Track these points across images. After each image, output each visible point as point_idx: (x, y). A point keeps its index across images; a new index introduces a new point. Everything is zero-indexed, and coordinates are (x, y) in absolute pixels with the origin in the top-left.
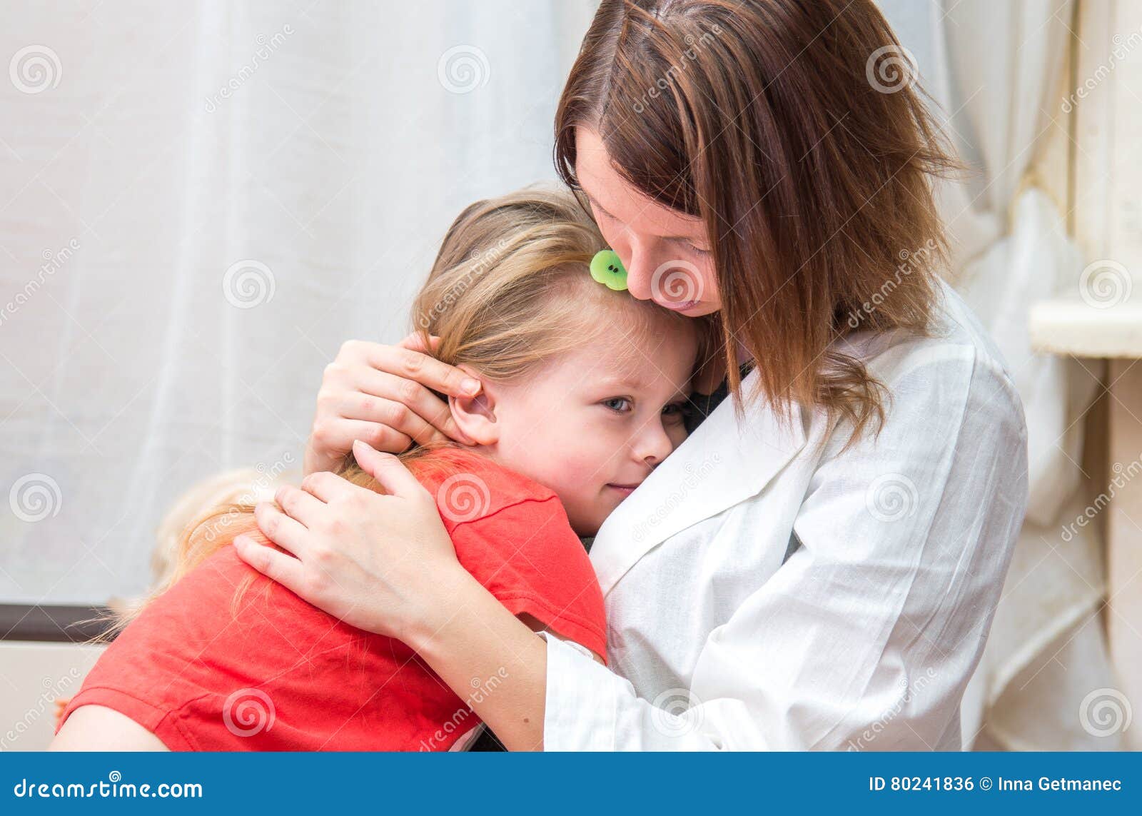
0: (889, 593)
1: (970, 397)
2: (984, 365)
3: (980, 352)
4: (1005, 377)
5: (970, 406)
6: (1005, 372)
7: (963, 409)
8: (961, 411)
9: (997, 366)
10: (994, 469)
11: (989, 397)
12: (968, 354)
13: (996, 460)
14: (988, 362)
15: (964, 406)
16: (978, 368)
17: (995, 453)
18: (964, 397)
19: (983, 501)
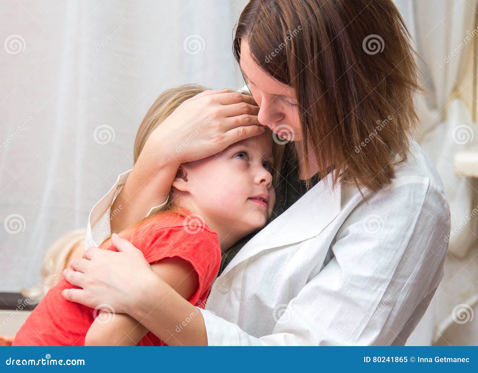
0: (376, 290)
1: (425, 202)
2: (433, 188)
3: (431, 181)
4: (442, 194)
5: (425, 206)
6: (442, 192)
7: (421, 207)
8: (420, 208)
9: (439, 189)
10: (431, 236)
11: (434, 204)
12: (426, 182)
13: (433, 233)
14: (435, 187)
15: (422, 205)
16: (430, 188)
17: (433, 230)
18: (422, 201)
19: (424, 251)
